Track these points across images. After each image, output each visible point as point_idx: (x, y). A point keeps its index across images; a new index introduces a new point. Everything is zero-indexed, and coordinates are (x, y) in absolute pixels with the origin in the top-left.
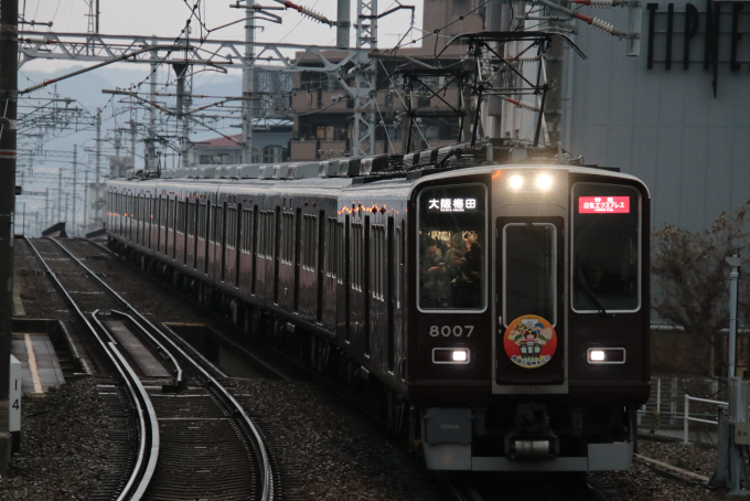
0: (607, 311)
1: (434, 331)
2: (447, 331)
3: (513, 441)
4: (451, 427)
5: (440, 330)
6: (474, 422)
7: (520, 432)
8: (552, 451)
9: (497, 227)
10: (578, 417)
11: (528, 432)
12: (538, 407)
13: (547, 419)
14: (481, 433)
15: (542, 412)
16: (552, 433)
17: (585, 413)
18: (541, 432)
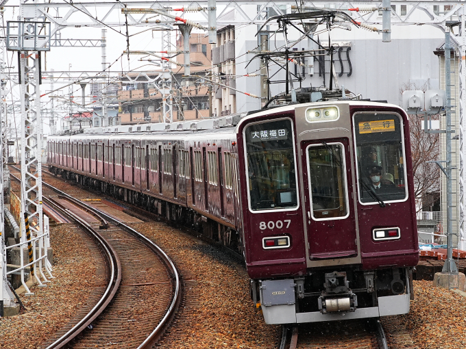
1: (263, 225)
2: (272, 225)
3: (324, 300)
4: (280, 293)
5: (266, 225)
6: (296, 288)
7: (329, 293)
8: (352, 305)
9: (302, 148)
10: (370, 279)
11: (334, 293)
12: (340, 274)
13: (347, 282)
14: (302, 296)
15: (343, 278)
16: (351, 293)
17: (374, 275)
18: (344, 292)
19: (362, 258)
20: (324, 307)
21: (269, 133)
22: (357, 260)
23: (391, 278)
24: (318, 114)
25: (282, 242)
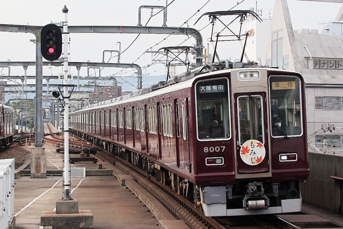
0: (288, 136)
1: (206, 150)
2: (212, 149)
3: (247, 201)
4: (216, 195)
5: (209, 149)
6: (227, 192)
7: (250, 197)
8: (266, 205)
9: (234, 98)
10: (275, 187)
11: (254, 196)
12: (259, 184)
13: (263, 189)
14: (230, 198)
15: (260, 186)
16: (265, 196)
17: (279, 185)
18: (261, 196)
19: (272, 173)
20: (247, 206)
21: (212, 88)
22: (269, 175)
23: (289, 187)
24: (245, 76)
25: (219, 161)
